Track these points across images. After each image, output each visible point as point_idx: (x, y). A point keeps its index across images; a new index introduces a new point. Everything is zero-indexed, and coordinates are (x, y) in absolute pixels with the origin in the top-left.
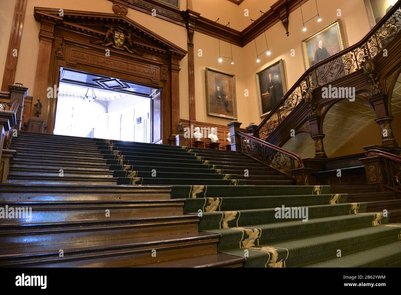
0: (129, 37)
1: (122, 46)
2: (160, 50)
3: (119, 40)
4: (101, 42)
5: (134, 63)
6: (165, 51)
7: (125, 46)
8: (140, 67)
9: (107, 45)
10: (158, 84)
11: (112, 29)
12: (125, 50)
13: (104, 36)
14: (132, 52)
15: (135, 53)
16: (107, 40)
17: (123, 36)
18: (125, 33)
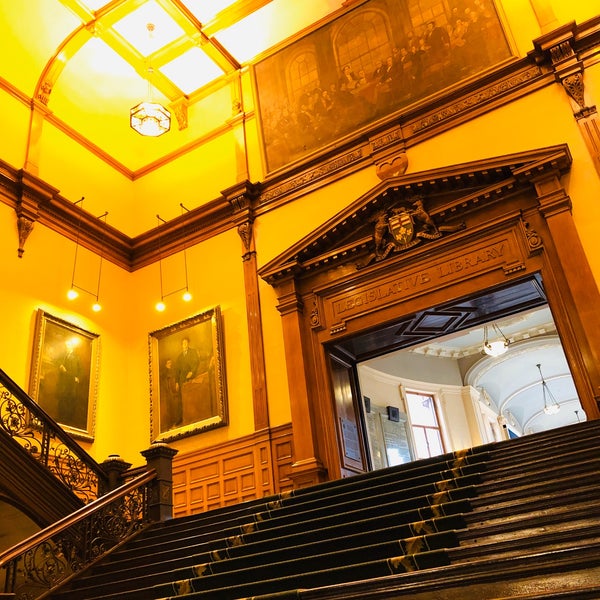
0: (420, 210)
1: (414, 237)
2: (497, 187)
3: (403, 230)
4: (373, 255)
5: (452, 256)
6: (508, 183)
7: (418, 235)
8: (465, 257)
9: (385, 255)
10: (525, 269)
11: (381, 218)
12: (424, 241)
13: (373, 242)
14: (438, 236)
15: (445, 233)
16: (381, 245)
17: (408, 217)
18: (410, 207)
